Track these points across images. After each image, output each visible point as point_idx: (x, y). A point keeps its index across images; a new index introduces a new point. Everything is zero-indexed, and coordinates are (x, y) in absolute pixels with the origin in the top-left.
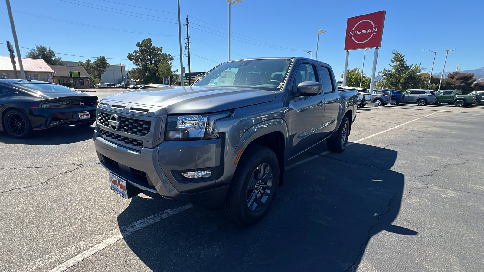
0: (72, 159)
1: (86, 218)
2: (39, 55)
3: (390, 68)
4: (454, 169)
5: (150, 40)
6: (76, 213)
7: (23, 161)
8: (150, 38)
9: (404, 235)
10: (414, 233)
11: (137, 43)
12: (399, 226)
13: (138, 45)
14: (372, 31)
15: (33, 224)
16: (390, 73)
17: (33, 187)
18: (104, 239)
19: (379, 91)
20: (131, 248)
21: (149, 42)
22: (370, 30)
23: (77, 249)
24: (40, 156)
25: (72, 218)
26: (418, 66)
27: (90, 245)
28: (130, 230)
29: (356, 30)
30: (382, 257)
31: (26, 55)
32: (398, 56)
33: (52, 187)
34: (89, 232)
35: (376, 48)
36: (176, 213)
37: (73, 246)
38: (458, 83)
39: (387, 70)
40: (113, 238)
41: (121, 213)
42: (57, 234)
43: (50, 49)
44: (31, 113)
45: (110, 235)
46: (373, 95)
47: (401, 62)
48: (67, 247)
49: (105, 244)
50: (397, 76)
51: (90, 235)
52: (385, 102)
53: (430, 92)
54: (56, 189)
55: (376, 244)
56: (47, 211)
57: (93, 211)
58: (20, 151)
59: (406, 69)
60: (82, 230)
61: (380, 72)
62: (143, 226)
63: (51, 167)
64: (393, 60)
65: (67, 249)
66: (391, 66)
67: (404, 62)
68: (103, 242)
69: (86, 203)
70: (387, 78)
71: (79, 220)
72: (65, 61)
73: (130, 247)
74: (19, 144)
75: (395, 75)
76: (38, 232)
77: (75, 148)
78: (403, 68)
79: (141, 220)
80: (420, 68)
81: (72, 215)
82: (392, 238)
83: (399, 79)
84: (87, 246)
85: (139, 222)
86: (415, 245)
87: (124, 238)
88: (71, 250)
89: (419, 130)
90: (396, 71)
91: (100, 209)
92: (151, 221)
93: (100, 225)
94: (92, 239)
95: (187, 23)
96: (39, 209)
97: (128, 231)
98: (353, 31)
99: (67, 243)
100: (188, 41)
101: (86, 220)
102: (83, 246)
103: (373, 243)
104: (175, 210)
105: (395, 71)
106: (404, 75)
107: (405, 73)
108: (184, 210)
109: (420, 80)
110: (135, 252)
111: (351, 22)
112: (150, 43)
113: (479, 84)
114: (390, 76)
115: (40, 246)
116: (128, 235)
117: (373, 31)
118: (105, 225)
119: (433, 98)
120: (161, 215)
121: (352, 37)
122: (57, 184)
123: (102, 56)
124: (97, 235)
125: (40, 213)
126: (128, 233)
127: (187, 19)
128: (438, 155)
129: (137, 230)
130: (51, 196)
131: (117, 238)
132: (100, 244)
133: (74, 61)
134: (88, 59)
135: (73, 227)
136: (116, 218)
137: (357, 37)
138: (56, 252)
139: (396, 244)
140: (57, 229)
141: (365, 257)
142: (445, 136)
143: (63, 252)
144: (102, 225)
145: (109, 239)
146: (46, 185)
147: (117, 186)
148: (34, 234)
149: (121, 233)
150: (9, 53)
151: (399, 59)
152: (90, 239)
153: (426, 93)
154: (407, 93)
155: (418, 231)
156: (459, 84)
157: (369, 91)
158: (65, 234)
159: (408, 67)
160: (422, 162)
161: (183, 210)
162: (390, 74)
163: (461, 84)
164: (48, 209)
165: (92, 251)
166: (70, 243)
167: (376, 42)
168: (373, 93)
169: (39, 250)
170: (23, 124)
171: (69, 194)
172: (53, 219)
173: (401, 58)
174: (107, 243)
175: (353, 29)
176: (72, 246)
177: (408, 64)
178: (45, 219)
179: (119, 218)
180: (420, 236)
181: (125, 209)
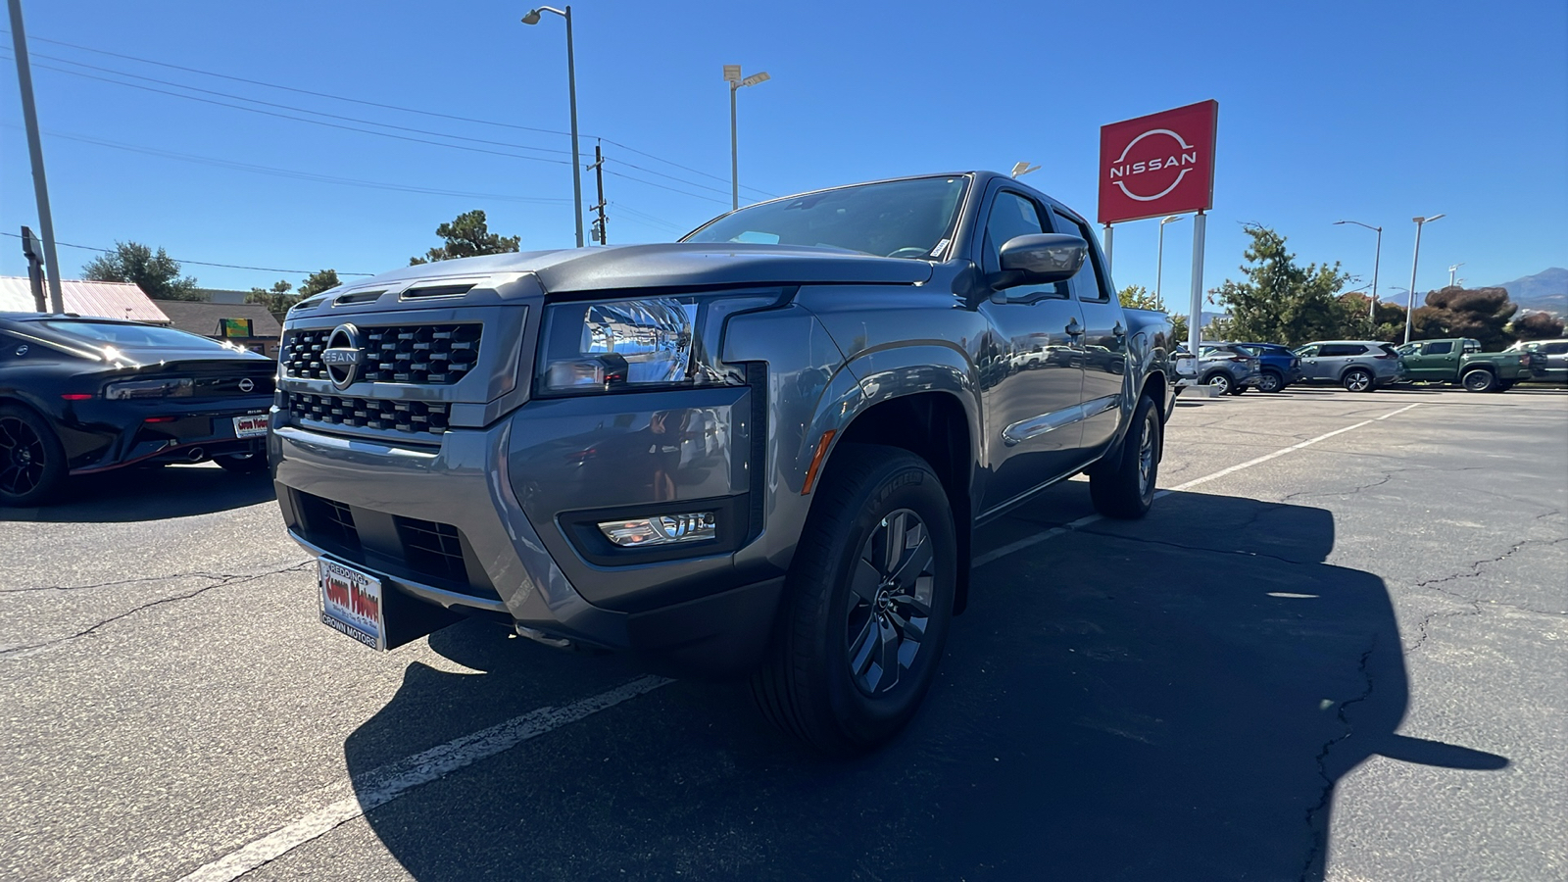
0: (198, 559)
1: (222, 748)
2: (125, 273)
3: (1245, 280)
4: (1546, 555)
5: (480, 216)
6: (187, 731)
7: (19, 570)
8: (479, 209)
9: (1462, 772)
10: (1496, 763)
11: (439, 227)
12: (1430, 739)
13: (443, 231)
14: (1180, 161)
15: (11, 775)
16: (1245, 292)
17: (38, 650)
18: (288, 818)
19: (1219, 349)
20: (392, 851)
21: (477, 221)
22: (1172, 161)
23: (174, 859)
24: (83, 553)
25: (170, 747)
26: (1332, 270)
27: (226, 844)
28: (395, 783)
29: (1131, 159)
30: (1407, 853)
31: (84, 272)
32: (1267, 240)
33: (110, 647)
34: (229, 797)
35: (1197, 213)
36: (570, 720)
37: (155, 851)
38: (1462, 321)
39: (1236, 285)
40: (324, 816)
41: (361, 724)
42: (98, 807)
43: (161, 254)
44: (70, 420)
45: (314, 802)
46: (1200, 360)
47: (1277, 259)
48: (132, 854)
49: (290, 838)
50: (1268, 301)
51: (234, 807)
52: (1242, 383)
53: (1381, 347)
54: (122, 655)
55: (1365, 804)
56: (73, 726)
57: (253, 722)
58: (14, 541)
59: (1294, 281)
60: (203, 789)
61: (1213, 292)
62: (446, 769)
63: (116, 586)
64: (1252, 252)
65: (131, 863)
66: (1247, 272)
67: (1285, 260)
68: (280, 832)
69: (230, 695)
70: (1238, 311)
71: (195, 755)
72: (207, 291)
73: (388, 847)
74: (14, 523)
75: (1261, 298)
76: (24, 803)
77: (211, 529)
78: (1285, 278)
79: (437, 748)
80: (1340, 275)
81: (168, 738)
82: (1416, 782)
83: (1275, 312)
84: (215, 849)
85: (431, 756)
86: (1516, 805)
87: (367, 813)
88: (146, 867)
89: (1379, 453)
90: (1264, 288)
91: (280, 715)
92: (478, 751)
93: (277, 770)
94: (237, 819)
95: (598, 160)
96: (45, 721)
97: (384, 788)
98: (1120, 164)
99: (133, 839)
100: (601, 214)
101: (222, 753)
102: (199, 848)
103: (1351, 803)
104: (570, 710)
105: (1259, 286)
106: (1290, 298)
107: (1292, 292)
108: (603, 707)
109: (1342, 312)
110: (407, 866)
111: (1113, 137)
112: (480, 223)
113: (1526, 323)
114: (1246, 304)
115: (23, 852)
116: (382, 802)
117: (1183, 163)
118: (297, 768)
119: (1391, 365)
120: (514, 726)
121: (1120, 183)
122: (131, 638)
123: (326, 270)
124: (260, 804)
125: (45, 734)
126: (385, 794)
127: (598, 149)
128: (1476, 518)
129: (421, 781)
130: (99, 675)
131: (340, 816)
132: (267, 837)
133: (236, 290)
134: (283, 282)
135: (167, 780)
136: (342, 743)
137: (1135, 182)
138: (85, 874)
139: (1443, 801)
140: (101, 789)
141: (1337, 852)
142: (1472, 465)
143: (112, 872)
144: (284, 768)
145: (306, 818)
146: (87, 640)
147: (348, 606)
148: (9, 810)
149: (357, 795)
150: (28, 265)
151: (1270, 248)
152: (231, 820)
153: (1368, 350)
154: (1309, 353)
155: (1508, 756)
156: (1465, 323)
157: (1186, 347)
158: (132, 807)
159: (1301, 273)
160: (1427, 538)
161: (598, 707)
162: (1246, 298)
163: (1470, 323)
164: (79, 720)
165: (234, 868)
166: (148, 840)
167: (1195, 195)
168: (1201, 354)
169: (16, 870)
170: (37, 454)
171: (170, 669)
172: (94, 754)
173: (1274, 246)
174: (296, 832)
175: (1121, 160)
176: (152, 850)
177: (1299, 263)
178: (61, 753)
179: (350, 743)
180: (1523, 770)
181: (377, 711)
